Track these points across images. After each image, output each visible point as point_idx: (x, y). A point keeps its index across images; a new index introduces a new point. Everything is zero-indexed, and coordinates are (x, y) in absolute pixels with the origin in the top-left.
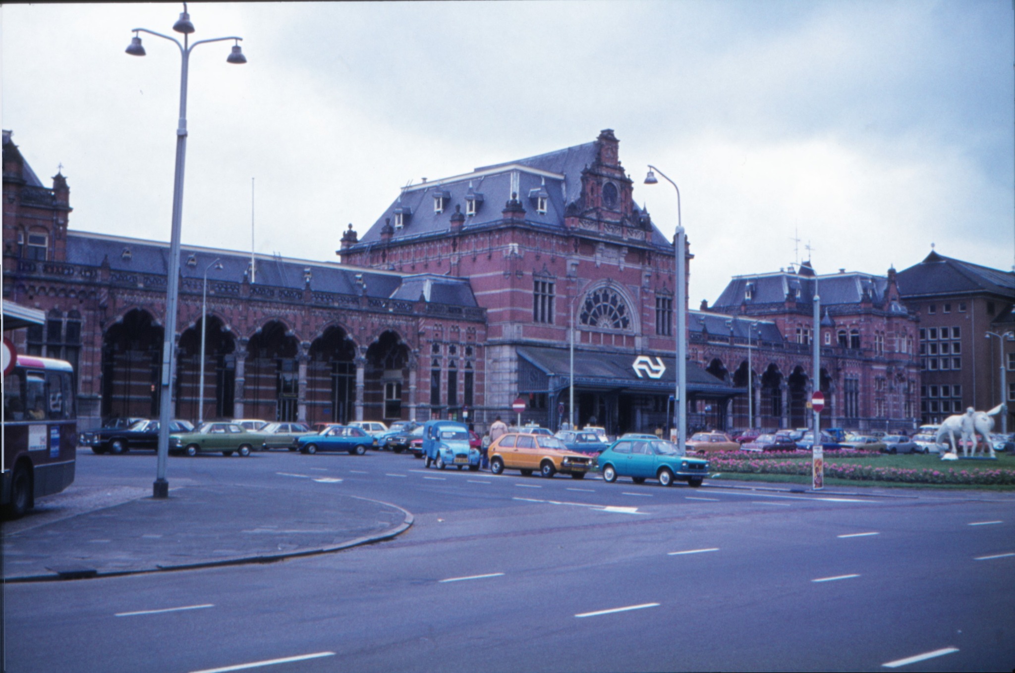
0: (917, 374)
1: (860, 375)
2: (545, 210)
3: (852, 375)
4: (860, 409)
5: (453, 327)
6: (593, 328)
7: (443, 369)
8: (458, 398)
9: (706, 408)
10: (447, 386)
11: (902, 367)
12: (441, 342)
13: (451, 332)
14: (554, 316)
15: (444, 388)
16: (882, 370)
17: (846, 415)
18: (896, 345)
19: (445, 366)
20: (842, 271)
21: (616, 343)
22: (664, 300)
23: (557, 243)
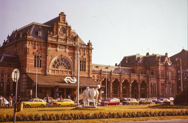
0: (175, 82)
1: (156, 82)
2: (41, 35)
3: (153, 82)
4: (156, 92)
5: (8, 69)
6: (57, 69)
7: (5, 81)
8: (10, 90)
9: (102, 92)
10: (6, 86)
11: (170, 80)
12: (4, 73)
13: (8, 70)
14: (42, 65)
15: (5, 87)
16: (163, 81)
17: (152, 94)
18: (168, 74)
19: (5, 80)
20: (153, 54)
21: (65, 73)
22: (83, 61)
23: (43, 44)
